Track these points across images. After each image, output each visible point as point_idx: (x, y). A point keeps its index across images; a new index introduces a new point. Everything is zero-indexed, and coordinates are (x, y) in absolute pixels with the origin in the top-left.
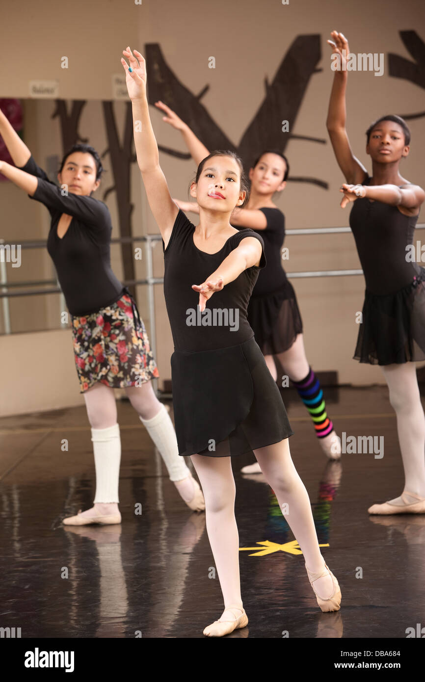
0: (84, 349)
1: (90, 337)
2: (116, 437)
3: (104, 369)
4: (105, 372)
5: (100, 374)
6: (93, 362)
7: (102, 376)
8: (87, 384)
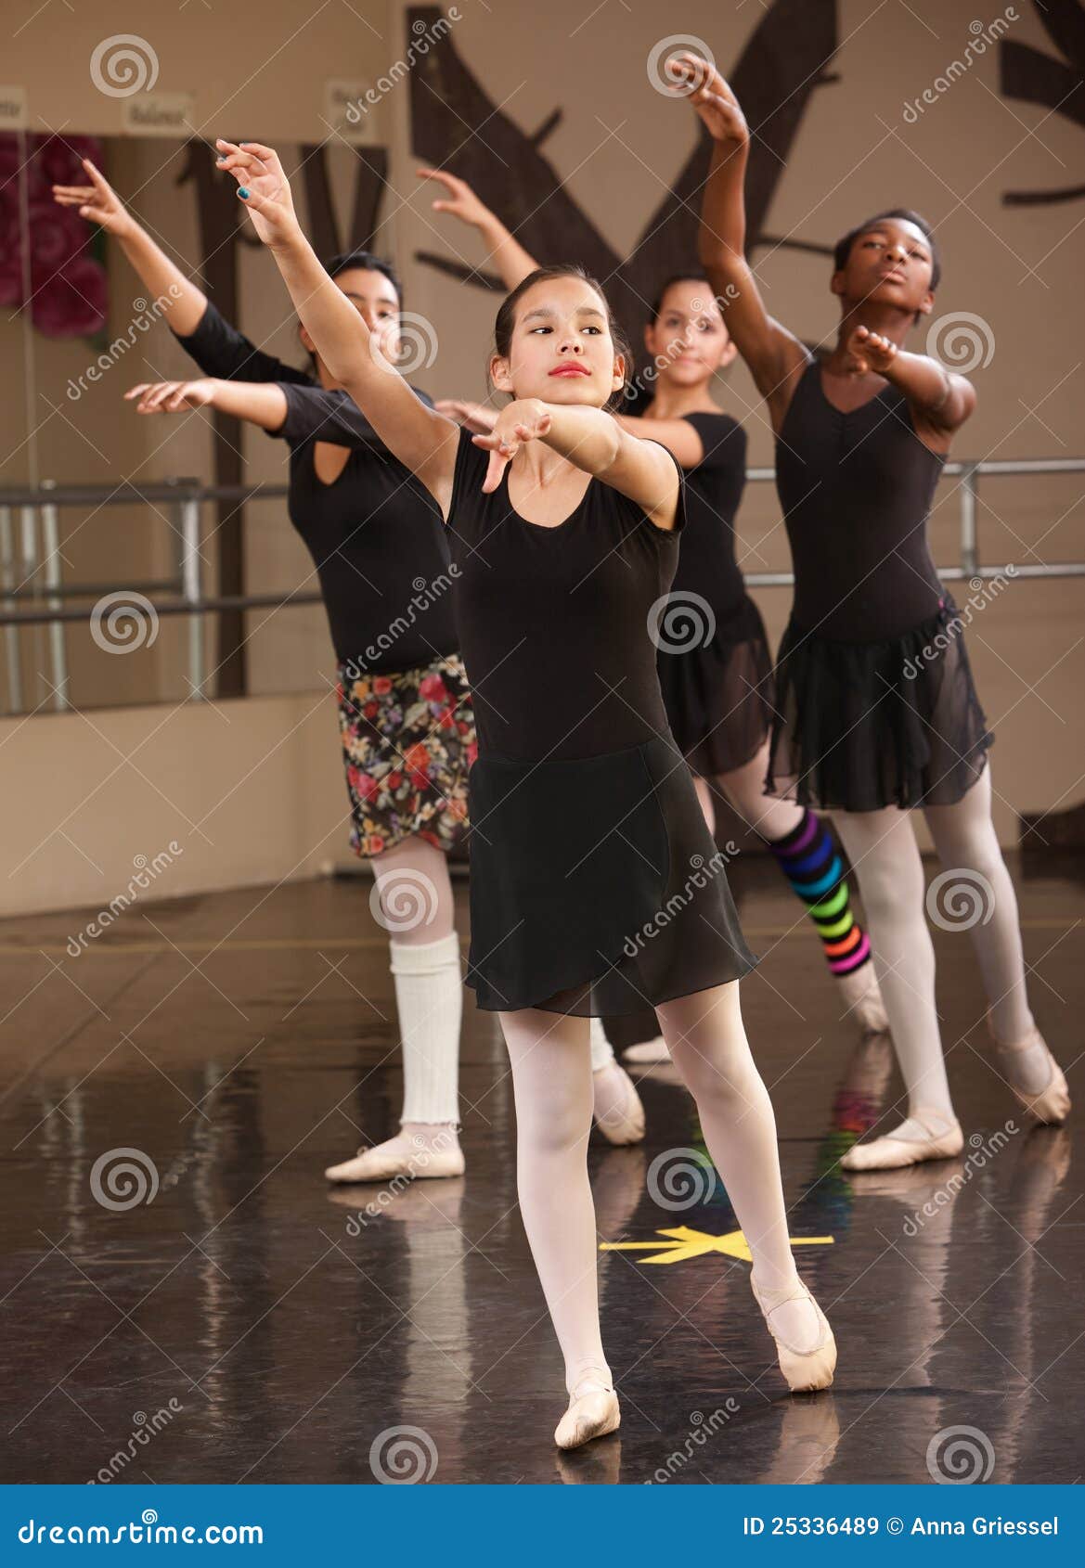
0: (377, 754)
1: (399, 725)
2: (452, 964)
3: (427, 807)
4: (428, 813)
5: (419, 818)
6: (401, 786)
7: (422, 823)
8: (379, 839)
